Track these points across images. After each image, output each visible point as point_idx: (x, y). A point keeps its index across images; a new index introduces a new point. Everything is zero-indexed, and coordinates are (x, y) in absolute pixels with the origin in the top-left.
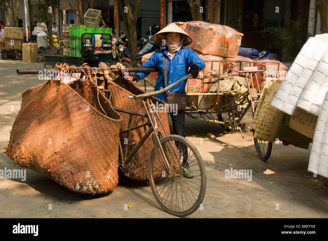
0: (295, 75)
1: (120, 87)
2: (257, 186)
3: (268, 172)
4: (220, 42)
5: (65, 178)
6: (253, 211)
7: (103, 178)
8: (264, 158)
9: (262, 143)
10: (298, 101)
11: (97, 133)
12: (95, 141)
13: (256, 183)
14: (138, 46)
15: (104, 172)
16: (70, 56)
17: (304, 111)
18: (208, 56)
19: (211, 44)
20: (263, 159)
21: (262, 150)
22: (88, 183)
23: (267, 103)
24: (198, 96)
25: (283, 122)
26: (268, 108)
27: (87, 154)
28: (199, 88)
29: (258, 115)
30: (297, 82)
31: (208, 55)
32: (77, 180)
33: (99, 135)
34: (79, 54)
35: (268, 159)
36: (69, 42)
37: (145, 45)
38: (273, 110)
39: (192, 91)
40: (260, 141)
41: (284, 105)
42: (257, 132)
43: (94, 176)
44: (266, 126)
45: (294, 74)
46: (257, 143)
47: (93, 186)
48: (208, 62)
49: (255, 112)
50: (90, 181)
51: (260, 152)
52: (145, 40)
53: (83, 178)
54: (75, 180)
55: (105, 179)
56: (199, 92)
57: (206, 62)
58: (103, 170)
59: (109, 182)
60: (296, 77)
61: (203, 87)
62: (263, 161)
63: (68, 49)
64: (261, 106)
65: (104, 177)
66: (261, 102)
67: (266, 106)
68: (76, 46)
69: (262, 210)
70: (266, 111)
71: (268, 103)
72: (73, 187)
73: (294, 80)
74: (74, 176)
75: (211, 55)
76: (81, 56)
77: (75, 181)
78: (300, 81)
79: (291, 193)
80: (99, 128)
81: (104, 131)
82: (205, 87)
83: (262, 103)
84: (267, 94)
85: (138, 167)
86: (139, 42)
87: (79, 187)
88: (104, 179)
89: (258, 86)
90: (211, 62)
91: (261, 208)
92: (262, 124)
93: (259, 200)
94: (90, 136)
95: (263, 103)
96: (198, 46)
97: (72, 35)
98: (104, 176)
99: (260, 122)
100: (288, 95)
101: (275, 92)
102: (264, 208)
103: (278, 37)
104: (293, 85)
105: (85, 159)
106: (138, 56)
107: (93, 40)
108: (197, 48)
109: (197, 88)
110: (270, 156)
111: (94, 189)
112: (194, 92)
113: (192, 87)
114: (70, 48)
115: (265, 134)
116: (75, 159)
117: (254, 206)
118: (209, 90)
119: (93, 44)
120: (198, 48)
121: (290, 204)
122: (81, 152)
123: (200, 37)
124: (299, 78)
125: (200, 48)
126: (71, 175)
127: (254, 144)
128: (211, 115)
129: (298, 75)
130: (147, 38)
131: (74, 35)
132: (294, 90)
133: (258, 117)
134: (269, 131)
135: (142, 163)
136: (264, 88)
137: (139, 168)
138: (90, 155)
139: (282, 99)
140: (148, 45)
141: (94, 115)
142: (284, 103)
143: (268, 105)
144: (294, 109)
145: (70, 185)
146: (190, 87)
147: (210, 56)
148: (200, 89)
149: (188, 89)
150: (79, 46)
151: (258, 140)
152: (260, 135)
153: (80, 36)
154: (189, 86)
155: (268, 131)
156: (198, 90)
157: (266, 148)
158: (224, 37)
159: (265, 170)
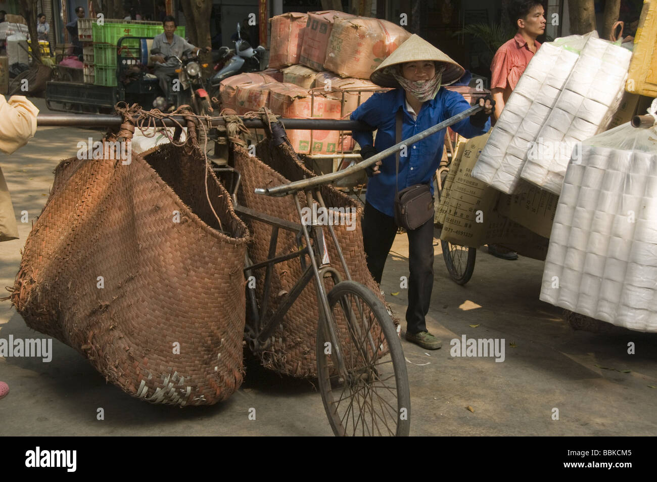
0: (516, 116)
1: (260, 162)
2: (447, 334)
3: (468, 305)
4: (374, 54)
5: (117, 367)
6: (437, 380)
7: (202, 370)
8: (462, 279)
9: (456, 250)
10: (522, 167)
11: (190, 267)
12: (185, 285)
13: (443, 327)
14: (215, 62)
15: (206, 357)
16: (95, 83)
17: (535, 186)
18: (351, 81)
19: (358, 56)
20: (459, 282)
21: (456, 264)
22: (166, 380)
23: (464, 172)
24: (332, 160)
25: (496, 209)
26: (467, 182)
27: (166, 313)
28: (334, 145)
29: (448, 195)
30: (520, 130)
31: (350, 79)
32: (142, 372)
33: (195, 271)
34: (113, 81)
35: (467, 281)
36: (93, 56)
37: (228, 60)
38: (477, 184)
39: (320, 151)
40: (453, 246)
41: (496, 175)
42: (446, 229)
43: (181, 365)
44: (464, 216)
45: (515, 114)
46: (447, 251)
47: (178, 389)
48: (352, 93)
49: (442, 189)
50: (171, 377)
51: (453, 267)
52: (229, 50)
53: (156, 370)
54: (138, 372)
55: (208, 374)
56: (333, 152)
57: (347, 92)
58: (202, 353)
59: (219, 380)
60: (519, 121)
61: (342, 142)
62: (459, 284)
63: (91, 70)
64: (454, 178)
65: (205, 368)
66: (454, 170)
67: (463, 177)
68: (106, 63)
69: (456, 378)
70: (464, 187)
71: (467, 172)
72: (132, 388)
73: (515, 127)
74: (136, 363)
75: (357, 78)
76: (118, 84)
77: (138, 375)
78: (525, 128)
79: (511, 345)
80: (194, 256)
81: (206, 263)
82: (345, 142)
83: (456, 172)
84: (466, 154)
85: (290, 348)
86: (217, 54)
87: (145, 389)
88: (206, 373)
89: (449, 138)
90: (358, 93)
91: (453, 376)
92: (455, 213)
93: (449, 360)
94: (175, 274)
95: (458, 172)
96: (332, 60)
97: (99, 41)
98: (205, 366)
99: (452, 210)
100: (503, 155)
101: (479, 150)
102: (459, 375)
103: (490, 42)
104: (513, 136)
105: (162, 325)
106: (214, 83)
107: (143, 50)
108: (328, 64)
109: (329, 145)
110: (473, 276)
111: (182, 395)
112: (324, 153)
113: (320, 143)
114: (95, 68)
115: (462, 233)
116: (138, 324)
117: (440, 372)
118: (354, 147)
119: (142, 59)
120: (331, 65)
121: (509, 366)
122: (154, 310)
123: (335, 44)
124: (523, 123)
125: (336, 65)
126: (128, 362)
127: (442, 252)
128: (358, 197)
129: (523, 116)
130: (233, 46)
131: (103, 41)
132: (513, 145)
133: (447, 200)
134: (470, 226)
135: (299, 340)
136: (459, 142)
137: (294, 350)
138: (172, 317)
139: (493, 162)
140: (235, 60)
141: (186, 224)
142: (495, 170)
143: (467, 175)
144: (514, 181)
145: (126, 384)
146: (316, 143)
147: (355, 80)
148: (337, 146)
149: (313, 147)
150: (113, 63)
151: (450, 244)
152: (453, 235)
153: (115, 43)
154: (314, 140)
155: (468, 226)
156: (331, 148)
157: (465, 259)
158: (382, 42)
159: (463, 303)
